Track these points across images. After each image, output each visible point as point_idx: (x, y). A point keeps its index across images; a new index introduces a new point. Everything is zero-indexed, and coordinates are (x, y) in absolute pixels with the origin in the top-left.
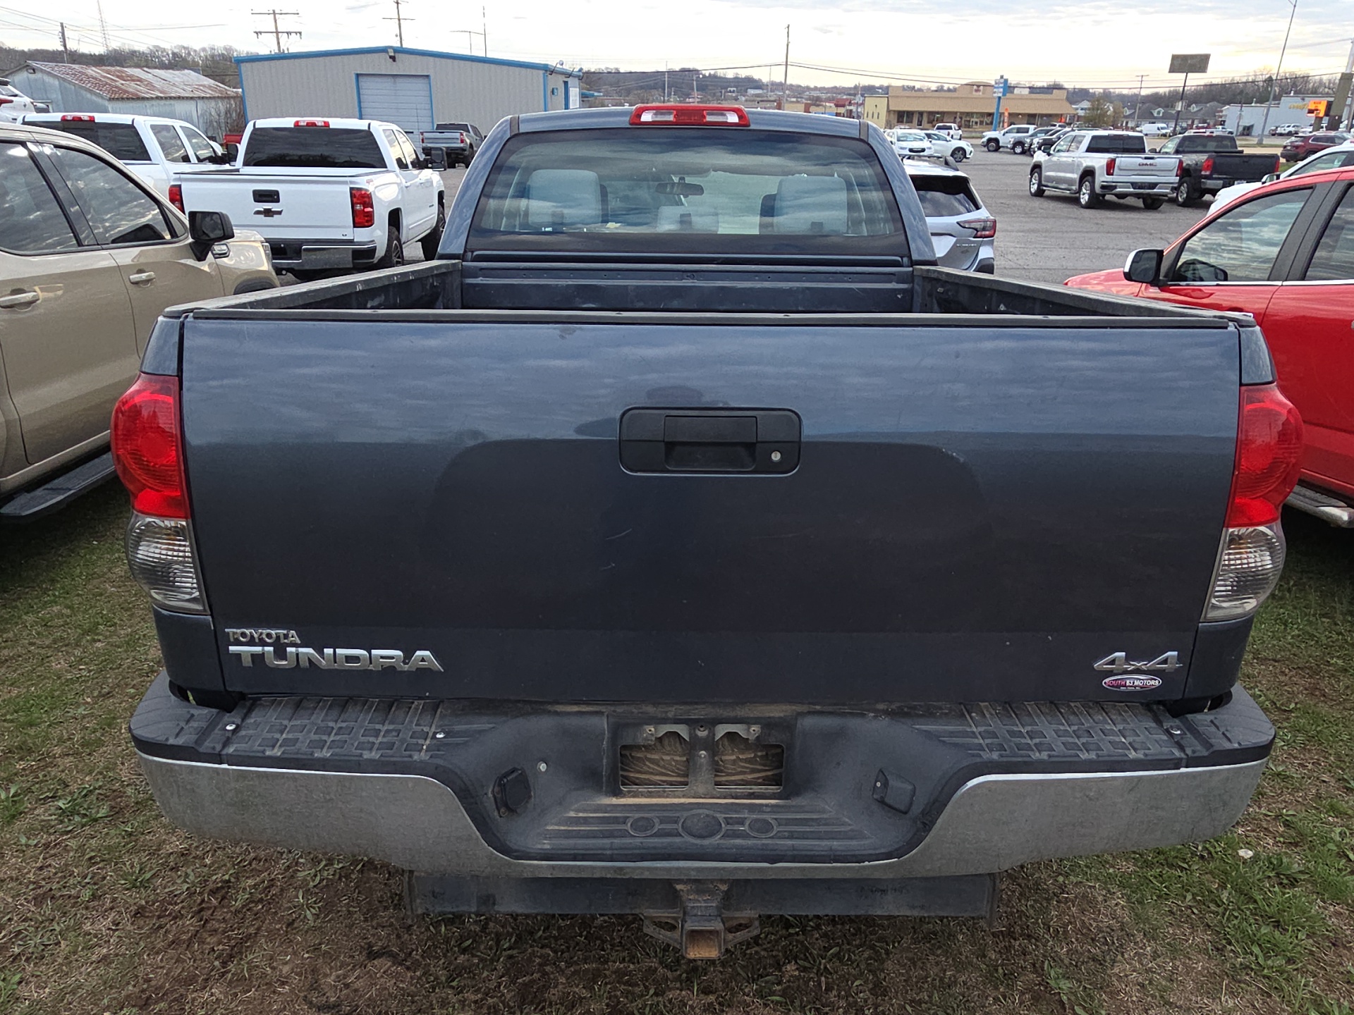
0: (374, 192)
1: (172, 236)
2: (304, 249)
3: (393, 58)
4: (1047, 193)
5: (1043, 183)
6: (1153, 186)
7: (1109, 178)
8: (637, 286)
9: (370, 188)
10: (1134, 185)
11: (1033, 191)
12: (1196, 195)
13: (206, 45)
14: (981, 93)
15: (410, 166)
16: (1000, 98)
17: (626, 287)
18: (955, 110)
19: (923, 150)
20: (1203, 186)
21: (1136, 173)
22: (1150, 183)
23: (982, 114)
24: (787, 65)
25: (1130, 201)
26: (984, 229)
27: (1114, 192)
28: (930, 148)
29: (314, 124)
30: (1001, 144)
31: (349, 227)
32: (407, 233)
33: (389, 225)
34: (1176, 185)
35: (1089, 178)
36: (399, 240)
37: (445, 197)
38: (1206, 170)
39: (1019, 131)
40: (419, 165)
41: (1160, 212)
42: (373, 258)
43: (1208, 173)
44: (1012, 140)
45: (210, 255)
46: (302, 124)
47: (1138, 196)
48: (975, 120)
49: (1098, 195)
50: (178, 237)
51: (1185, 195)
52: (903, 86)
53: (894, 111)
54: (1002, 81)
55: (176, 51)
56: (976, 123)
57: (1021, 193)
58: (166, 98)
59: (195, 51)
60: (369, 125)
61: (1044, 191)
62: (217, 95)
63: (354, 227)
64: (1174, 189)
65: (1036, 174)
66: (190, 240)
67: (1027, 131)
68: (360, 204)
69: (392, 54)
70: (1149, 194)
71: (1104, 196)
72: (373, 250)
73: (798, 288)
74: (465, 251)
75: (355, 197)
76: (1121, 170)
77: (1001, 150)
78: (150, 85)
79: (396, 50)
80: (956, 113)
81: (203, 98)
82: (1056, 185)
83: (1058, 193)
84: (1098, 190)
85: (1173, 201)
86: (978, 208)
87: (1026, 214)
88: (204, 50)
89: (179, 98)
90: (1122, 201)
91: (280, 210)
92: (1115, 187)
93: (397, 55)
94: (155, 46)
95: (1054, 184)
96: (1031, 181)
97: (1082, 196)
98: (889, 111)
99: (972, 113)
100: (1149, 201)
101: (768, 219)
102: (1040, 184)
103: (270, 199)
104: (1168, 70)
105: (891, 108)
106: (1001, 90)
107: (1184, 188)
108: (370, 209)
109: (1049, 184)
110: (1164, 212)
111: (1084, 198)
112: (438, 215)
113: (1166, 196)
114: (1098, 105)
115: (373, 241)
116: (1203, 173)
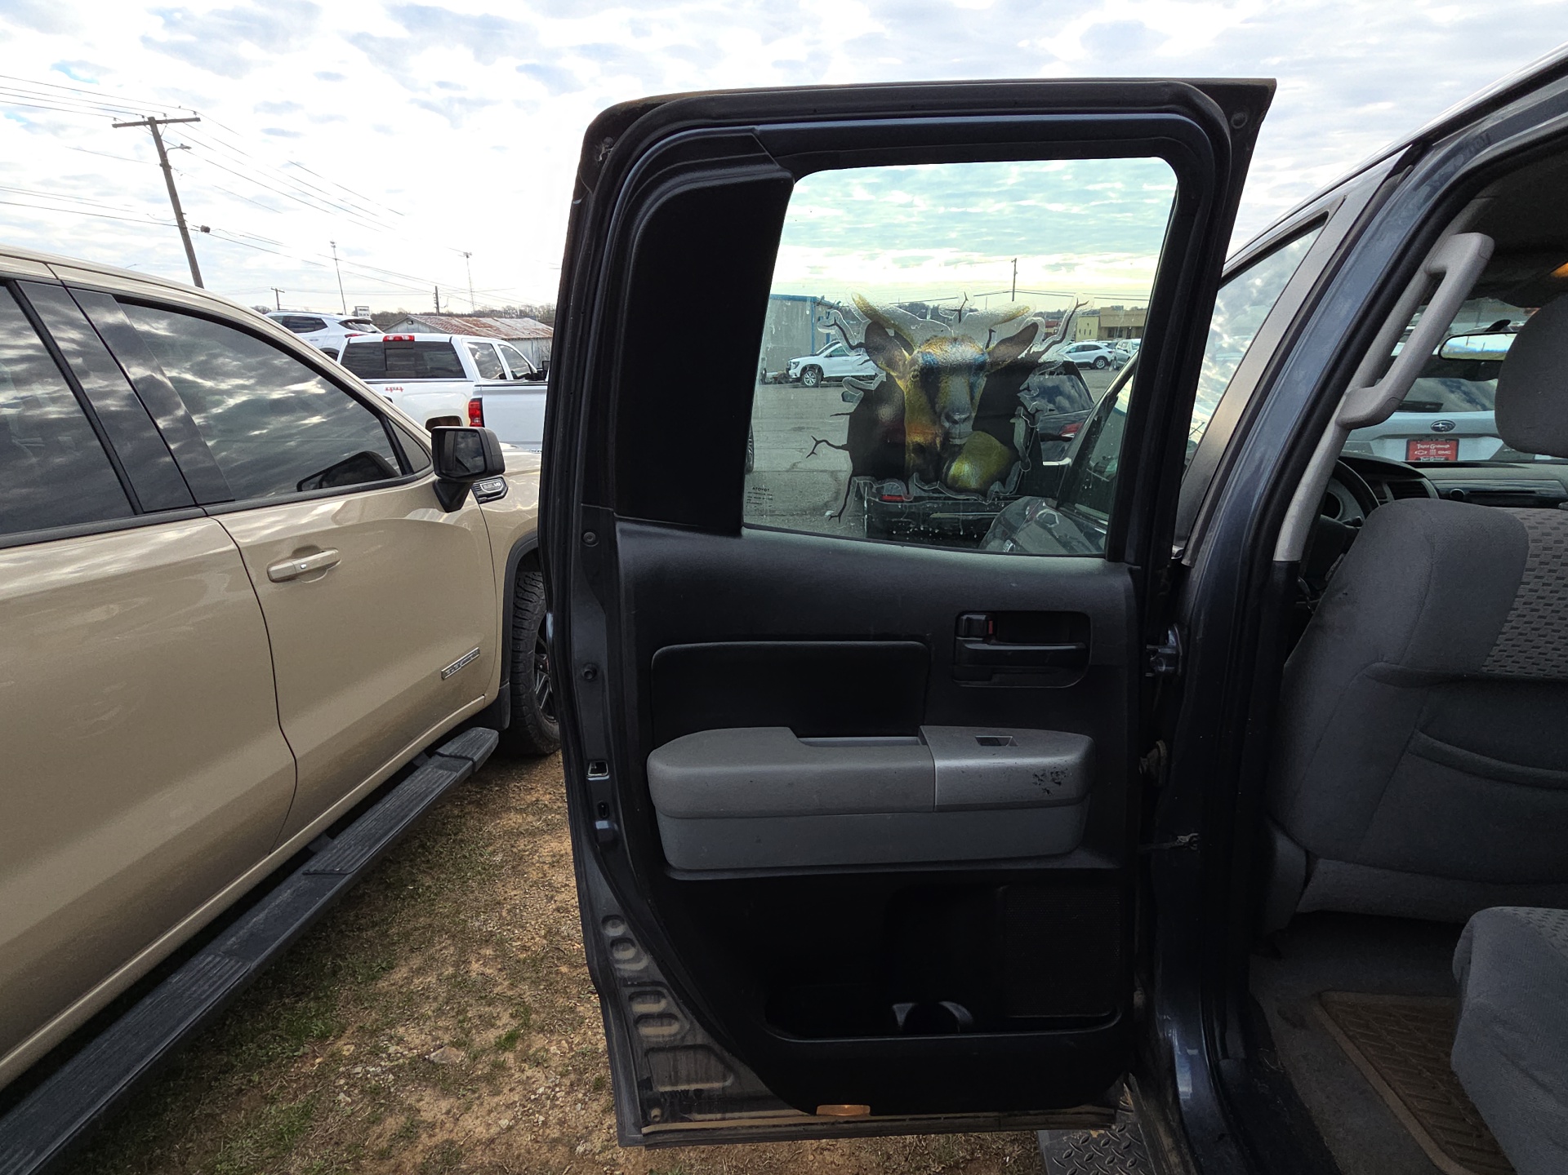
1: (404, 473)
24: (1014, 292)
45: (470, 498)
50: (414, 473)
52: (1112, 307)
53: (1106, 328)
55: (523, 309)
59: (536, 308)
62: (547, 336)
66: (434, 477)
81: (537, 338)
88: (542, 307)
89: (519, 339)
94: (507, 307)
98: (1100, 328)
105: (1102, 325)
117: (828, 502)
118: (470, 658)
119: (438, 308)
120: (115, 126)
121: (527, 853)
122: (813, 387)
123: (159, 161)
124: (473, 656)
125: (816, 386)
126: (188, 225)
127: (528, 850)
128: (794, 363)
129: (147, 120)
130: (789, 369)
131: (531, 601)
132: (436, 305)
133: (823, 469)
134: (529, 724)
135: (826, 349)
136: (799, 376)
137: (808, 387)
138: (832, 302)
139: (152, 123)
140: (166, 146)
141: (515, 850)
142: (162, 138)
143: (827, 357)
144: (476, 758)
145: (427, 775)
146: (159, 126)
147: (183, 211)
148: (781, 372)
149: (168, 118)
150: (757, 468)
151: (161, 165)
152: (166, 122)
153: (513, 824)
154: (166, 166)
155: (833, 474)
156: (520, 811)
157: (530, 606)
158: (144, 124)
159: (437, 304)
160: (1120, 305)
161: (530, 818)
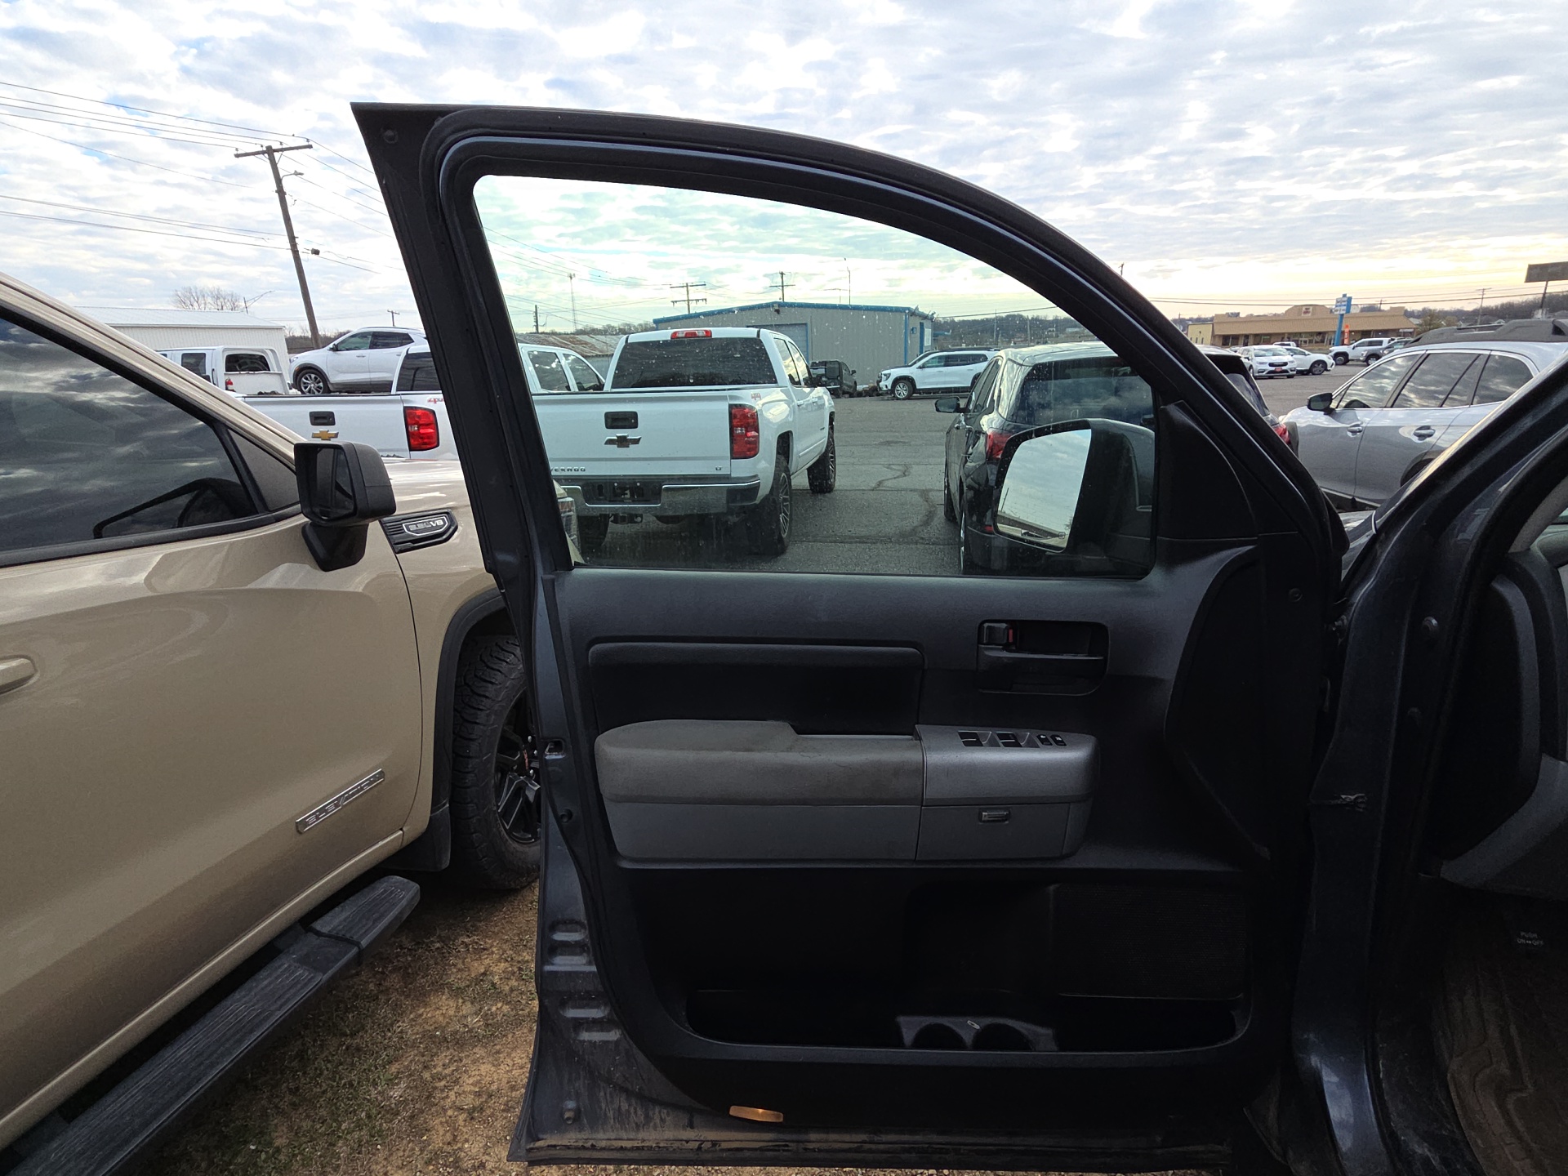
0: (761, 410)
2: (666, 489)
3: (778, 311)
9: (757, 405)
13: (642, 322)
14: (1310, 315)
15: (803, 383)
16: (1342, 315)
18: (1283, 331)
19: (1285, 364)
23: (1311, 334)
28: (1292, 362)
29: (693, 334)
30: (1350, 358)
31: (722, 458)
32: (798, 462)
33: (778, 453)
36: (787, 470)
37: (835, 420)
39: (1371, 344)
40: (812, 382)
42: (755, 500)
44: (1365, 354)
46: (680, 335)
48: (1303, 339)
50: (271, 511)
52: (1227, 314)
53: (1220, 336)
54: (1345, 299)
55: (622, 327)
56: (1305, 342)
58: (603, 356)
60: (759, 332)
63: (732, 458)
67: (1380, 343)
68: (741, 426)
69: (777, 308)
72: (755, 489)
75: (735, 417)
77: (1350, 363)
78: (593, 347)
79: (780, 305)
80: (1284, 334)
88: (640, 325)
91: (637, 438)
93: (781, 309)
94: (608, 325)
98: (1214, 336)
99: (1300, 333)
104: (1524, 279)
105: (1216, 333)
106: (1345, 308)
108: (754, 433)
112: (828, 439)
114: (1431, 320)
115: (755, 476)
117: (917, 527)
118: (362, 789)
119: (537, 326)
120: (237, 156)
121: (443, 1083)
122: (904, 399)
123: (275, 188)
124: (368, 785)
125: (908, 398)
126: (300, 248)
127: (444, 1077)
128: (885, 375)
129: (265, 149)
130: (880, 381)
131: (492, 683)
132: (535, 324)
133: (913, 487)
134: (484, 857)
135: (920, 360)
136: (889, 388)
137: (898, 399)
138: (927, 313)
139: (270, 151)
140: (282, 173)
141: (427, 1075)
142: (278, 166)
143: (920, 368)
144: (364, 943)
145: (277, 978)
146: (276, 154)
147: (296, 235)
148: (872, 385)
149: (284, 146)
150: (840, 486)
151: (276, 192)
152: (282, 150)
153: (441, 1019)
154: (281, 193)
155: (924, 494)
156: (457, 993)
157: (491, 690)
158: (263, 153)
159: (537, 322)
160: (1237, 311)
161: (467, 1008)
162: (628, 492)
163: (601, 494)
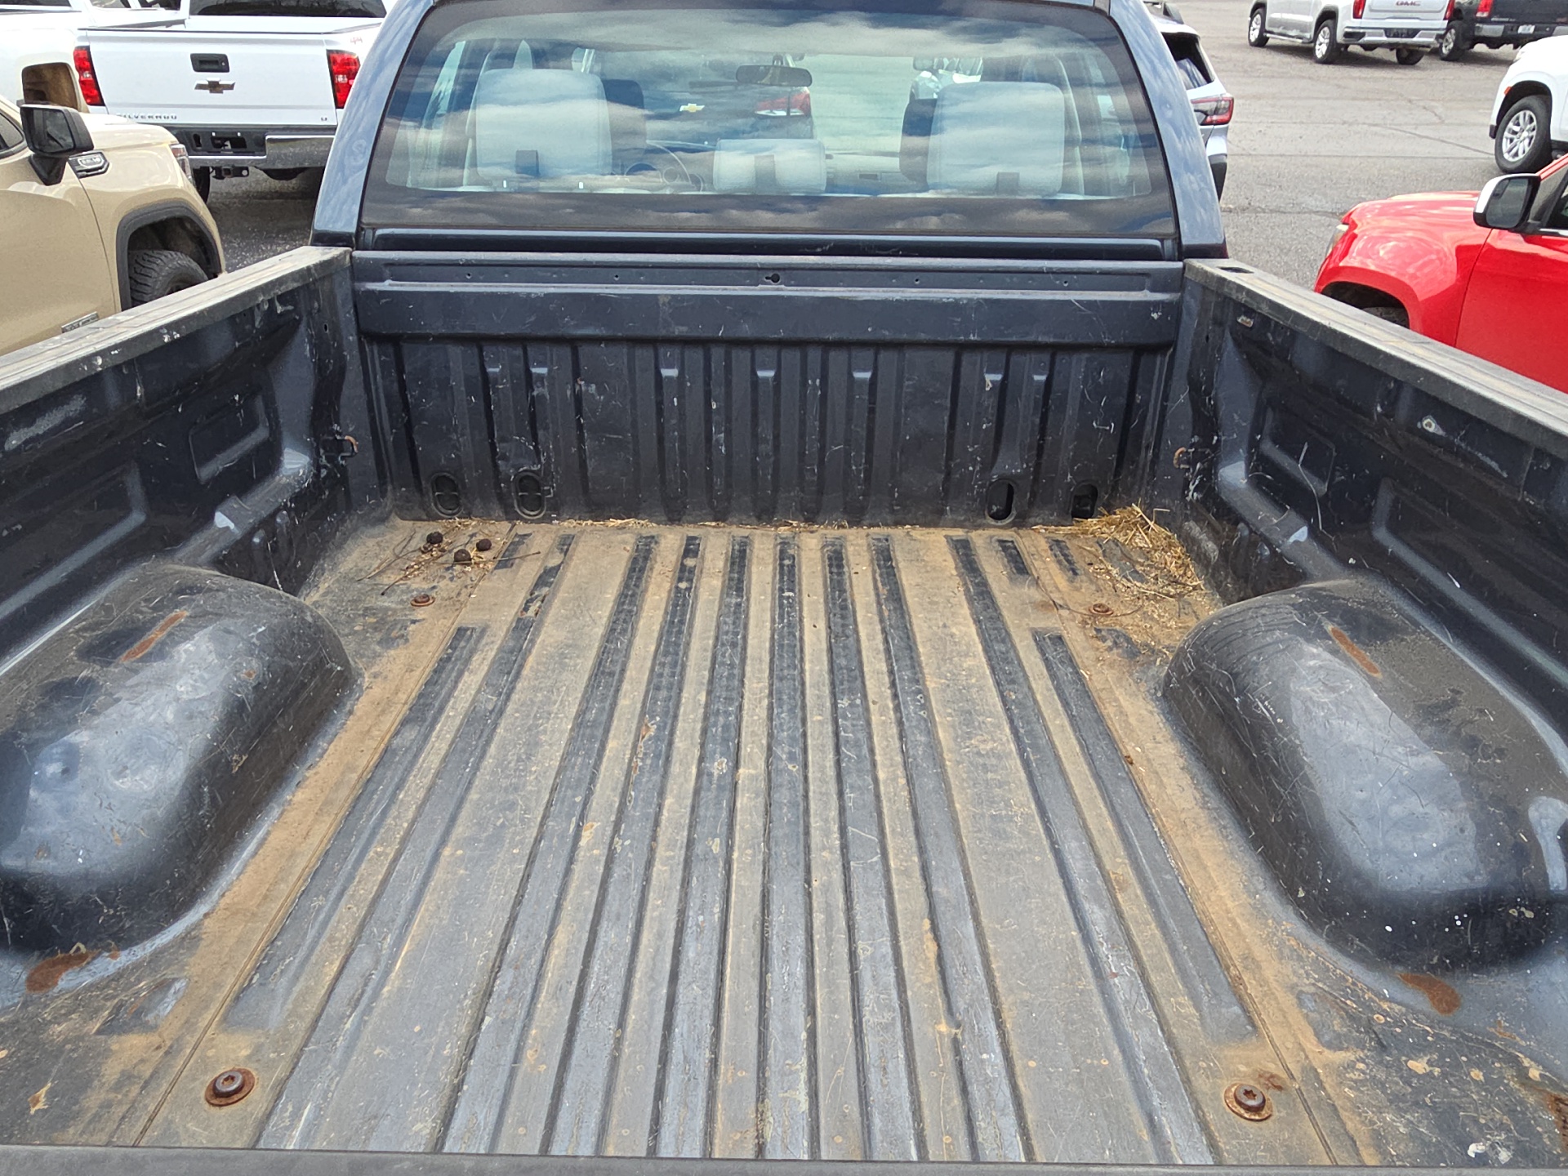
2: (270, 140)
4: (1270, 42)
5: (1267, 28)
6: (1413, 33)
7: (1357, 23)
8: (673, 296)
10: (1388, 32)
11: (1253, 39)
12: (1467, 45)
17: (655, 296)
20: (1476, 34)
21: (1392, 15)
22: (1408, 30)
25: (1379, 53)
26: (1216, 112)
27: (1361, 41)
31: (329, 108)
34: (1442, 32)
35: (1329, 22)
38: (1483, 11)
41: (1419, 68)
43: (1485, 15)
45: (69, 172)
47: (1391, 46)
49: (1340, 45)
50: (8, 148)
51: (1451, 46)
57: (1237, 42)
61: (1267, 39)
63: (336, 107)
64: (1440, 37)
65: (1258, 16)
66: (29, 153)
68: (343, 74)
70: (1405, 45)
71: (1347, 46)
73: (970, 300)
74: (360, 228)
75: (335, 63)
76: (1371, 10)
82: (1284, 31)
83: (1286, 41)
84: (1340, 38)
85: (1436, 52)
86: (1208, 80)
87: (1246, 71)
90: (1369, 53)
91: (231, 83)
92: (1363, 35)
95: (1280, 30)
96: (1250, 25)
97: (1317, 47)
100: (1405, 54)
101: (917, 141)
102: (1263, 30)
103: (215, 67)
107: (1451, 37)
109: (1275, 30)
110: (1424, 69)
111: (1321, 50)
113: (1428, 47)
116: (1479, 15)
157: (150, 282)
162: (228, 143)
163: (199, 145)
